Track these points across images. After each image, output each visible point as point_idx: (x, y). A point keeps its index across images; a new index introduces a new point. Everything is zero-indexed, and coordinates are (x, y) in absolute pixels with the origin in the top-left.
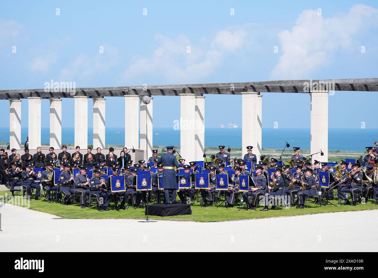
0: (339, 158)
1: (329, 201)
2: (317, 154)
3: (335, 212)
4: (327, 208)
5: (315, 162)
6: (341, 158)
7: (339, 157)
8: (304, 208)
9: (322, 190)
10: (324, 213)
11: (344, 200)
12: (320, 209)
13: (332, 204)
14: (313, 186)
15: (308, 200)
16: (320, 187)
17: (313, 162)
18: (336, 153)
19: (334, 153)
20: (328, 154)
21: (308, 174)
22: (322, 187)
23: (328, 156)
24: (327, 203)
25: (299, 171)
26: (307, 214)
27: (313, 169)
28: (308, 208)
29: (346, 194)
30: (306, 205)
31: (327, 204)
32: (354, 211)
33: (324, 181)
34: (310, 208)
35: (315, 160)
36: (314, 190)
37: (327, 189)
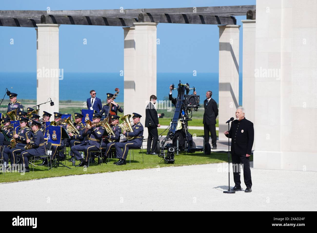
0: (71, 110)
1: (60, 162)
2: (45, 103)
3: (68, 175)
4: (58, 171)
5: (44, 113)
6: (73, 109)
7: (70, 108)
8: (30, 171)
9: (53, 148)
10: (54, 177)
11: (80, 160)
12: (49, 172)
13: (65, 166)
14: (41, 145)
15: (35, 162)
16: (49, 144)
17: (41, 114)
18: (66, 104)
19: (65, 103)
20: (59, 105)
21: (35, 128)
22: (53, 144)
23: (59, 107)
24: (58, 164)
25: (23, 125)
26: (33, 179)
27: (42, 123)
28: (34, 172)
29: (81, 153)
30: (32, 167)
31: (58, 166)
32: (91, 173)
33: (54, 137)
34: (37, 172)
35: (44, 112)
36: (42, 149)
37: (59, 148)
